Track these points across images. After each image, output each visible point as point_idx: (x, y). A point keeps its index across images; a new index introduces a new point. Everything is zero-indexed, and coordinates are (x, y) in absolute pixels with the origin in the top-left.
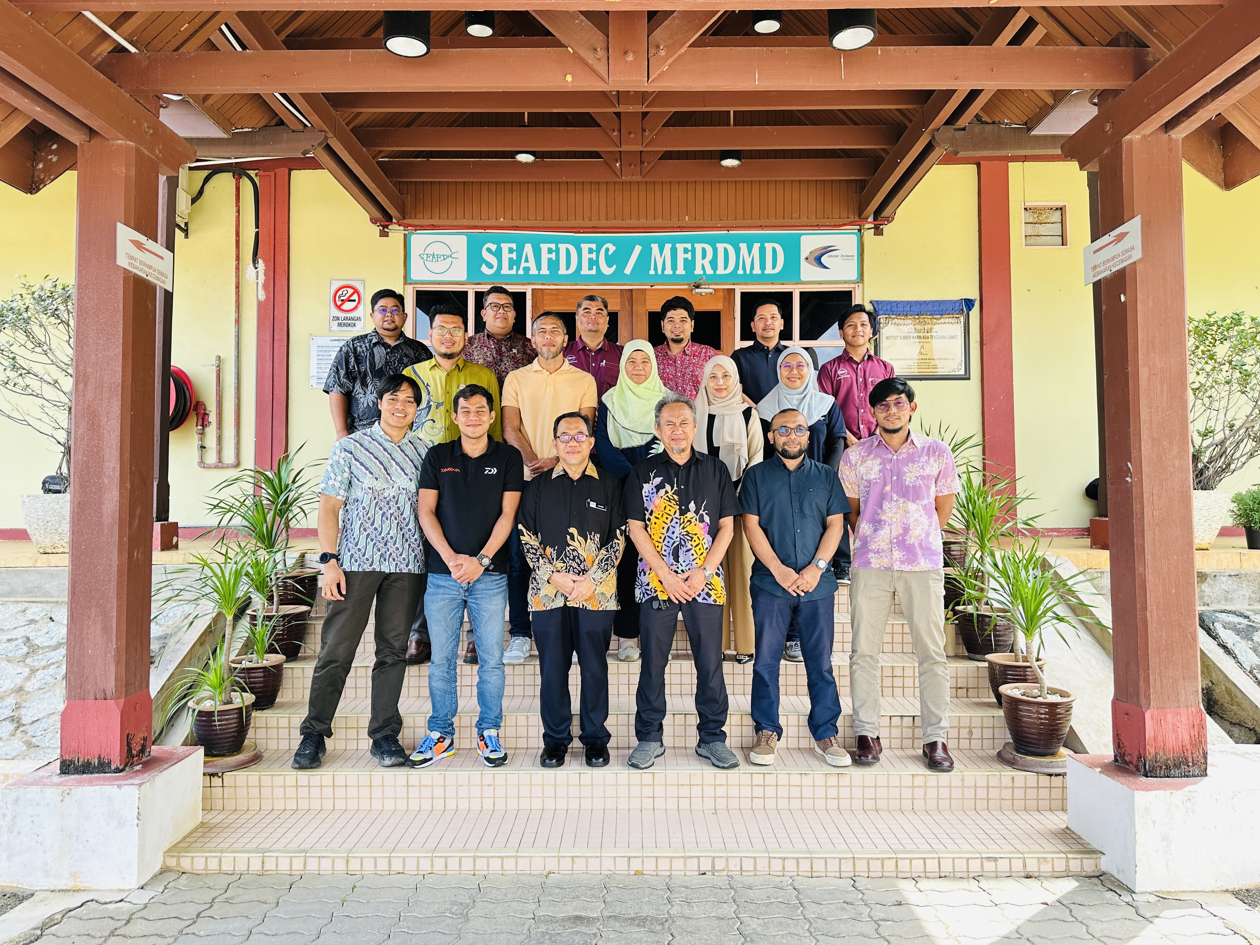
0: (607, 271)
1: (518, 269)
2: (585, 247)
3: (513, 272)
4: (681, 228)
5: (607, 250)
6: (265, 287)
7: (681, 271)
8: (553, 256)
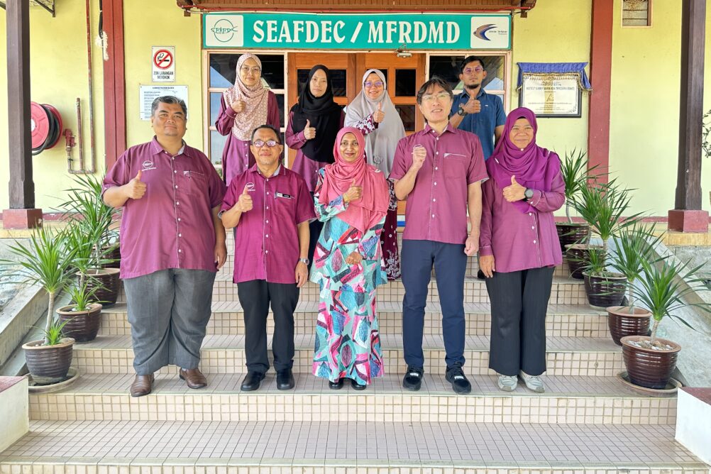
0: (339, 40)
1: (278, 39)
2: (324, 23)
3: (275, 41)
4: (390, 10)
5: (339, 25)
6: (108, 50)
7: (389, 40)
8: (302, 29)
